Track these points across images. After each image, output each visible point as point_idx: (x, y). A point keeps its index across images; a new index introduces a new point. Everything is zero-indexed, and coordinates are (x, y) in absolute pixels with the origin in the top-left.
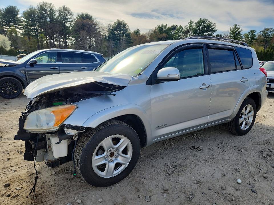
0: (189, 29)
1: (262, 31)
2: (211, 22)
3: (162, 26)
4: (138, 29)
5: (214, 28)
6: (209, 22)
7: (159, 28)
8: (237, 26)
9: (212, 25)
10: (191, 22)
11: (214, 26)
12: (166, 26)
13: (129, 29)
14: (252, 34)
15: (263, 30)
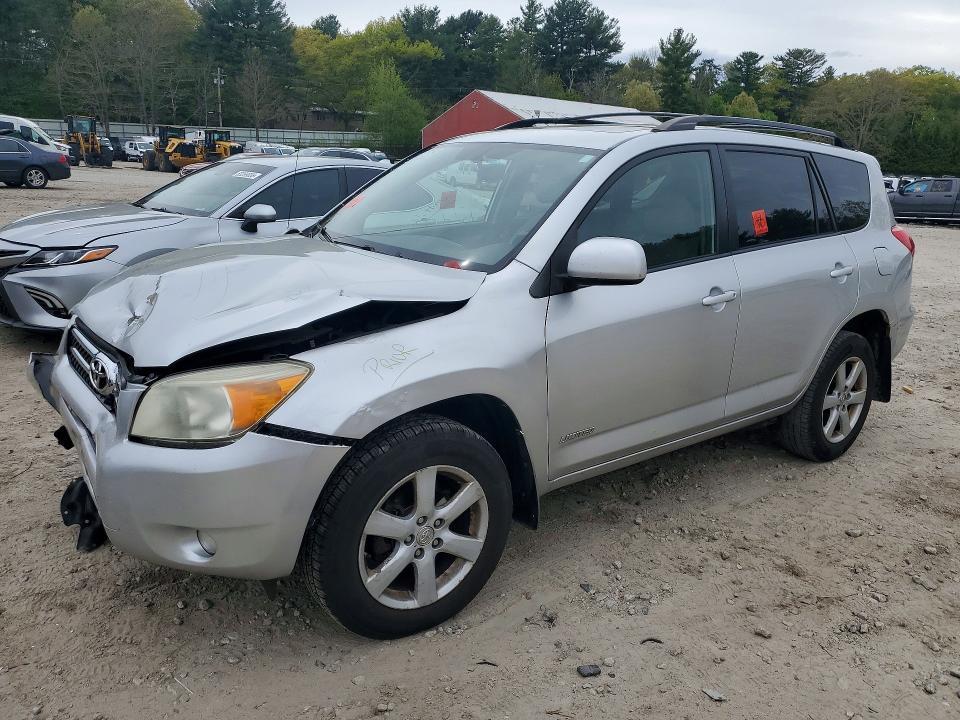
0: (527, 31)
1: (782, 59)
2: (603, 13)
3: (420, 12)
4: (332, 17)
5: (612, 37)
6: (595, 13)
7: (406, 20)
8: (684, 36)
9: (606, 23)
10: (532, 7)
11: (611, 27)
12: (433, 14)
13: (285, 15)
14: (749, 65)
15: (783, 52)
